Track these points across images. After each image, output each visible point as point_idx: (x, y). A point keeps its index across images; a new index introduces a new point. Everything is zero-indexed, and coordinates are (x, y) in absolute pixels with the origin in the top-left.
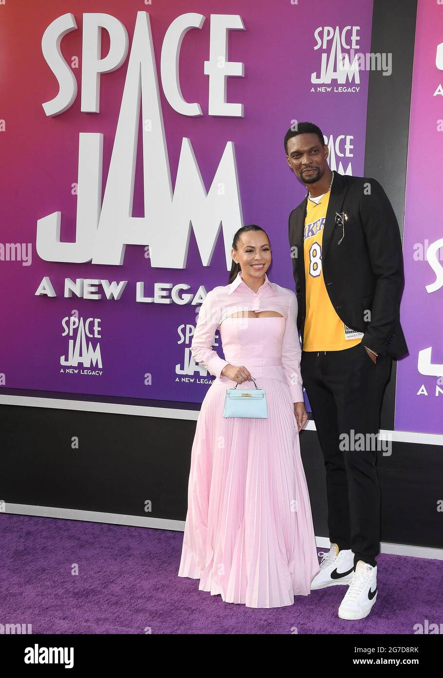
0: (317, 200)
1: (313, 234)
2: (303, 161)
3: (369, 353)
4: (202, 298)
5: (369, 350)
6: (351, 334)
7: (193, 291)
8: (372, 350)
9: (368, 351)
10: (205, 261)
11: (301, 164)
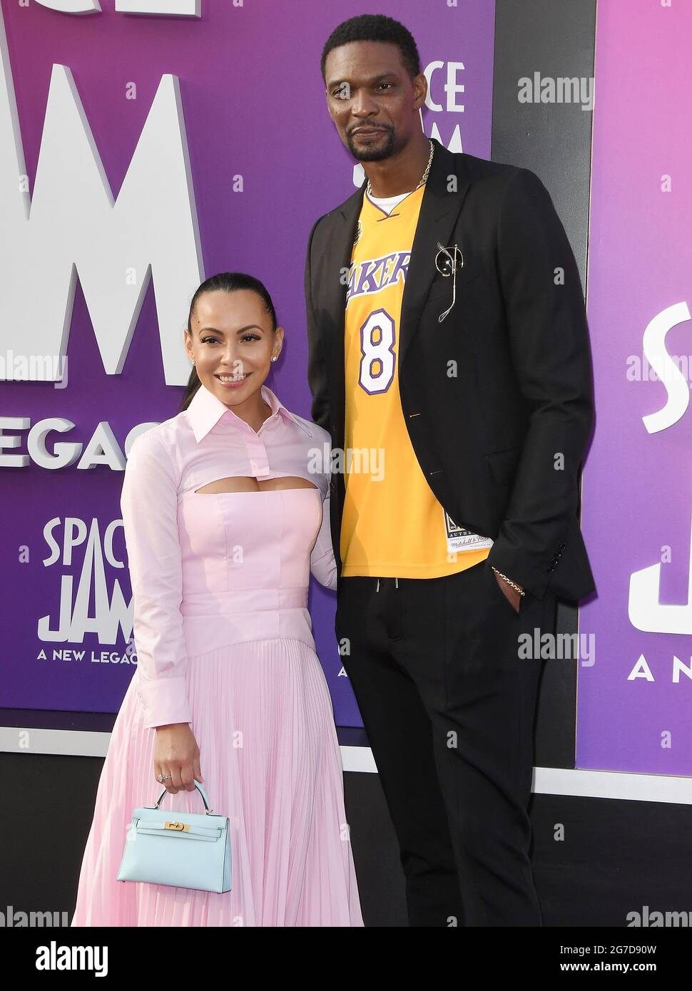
0: (388, 204)
1: (373, 287)
2: (355, 107)
3: (502, 585)
4: (103, 453)
5: (504, 580)
6: (461, 539)
7: (81, 435)
8: (511, 579)
9: (499, 580)
10: (112, 361)
11: (347, 116)
